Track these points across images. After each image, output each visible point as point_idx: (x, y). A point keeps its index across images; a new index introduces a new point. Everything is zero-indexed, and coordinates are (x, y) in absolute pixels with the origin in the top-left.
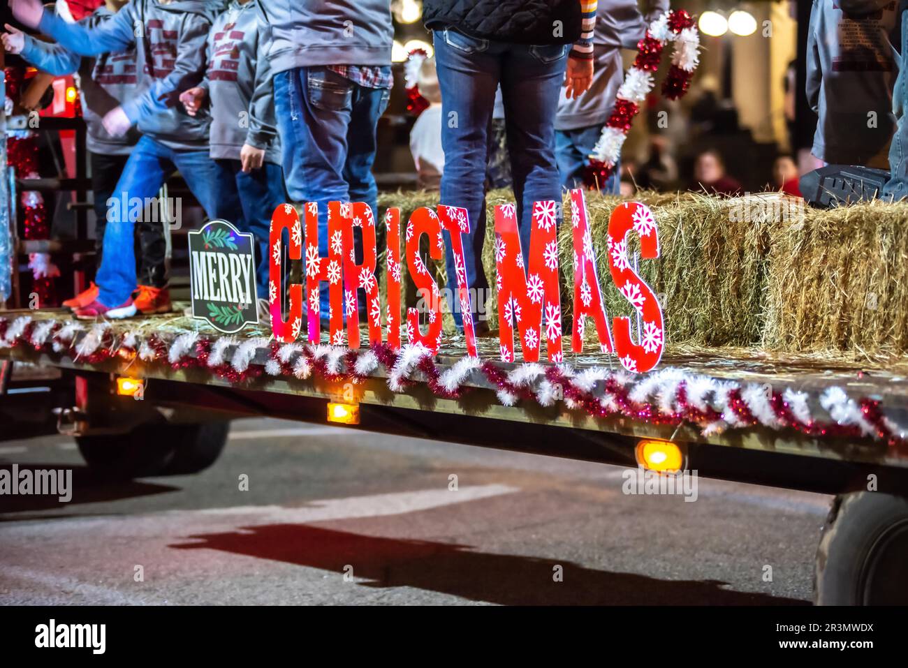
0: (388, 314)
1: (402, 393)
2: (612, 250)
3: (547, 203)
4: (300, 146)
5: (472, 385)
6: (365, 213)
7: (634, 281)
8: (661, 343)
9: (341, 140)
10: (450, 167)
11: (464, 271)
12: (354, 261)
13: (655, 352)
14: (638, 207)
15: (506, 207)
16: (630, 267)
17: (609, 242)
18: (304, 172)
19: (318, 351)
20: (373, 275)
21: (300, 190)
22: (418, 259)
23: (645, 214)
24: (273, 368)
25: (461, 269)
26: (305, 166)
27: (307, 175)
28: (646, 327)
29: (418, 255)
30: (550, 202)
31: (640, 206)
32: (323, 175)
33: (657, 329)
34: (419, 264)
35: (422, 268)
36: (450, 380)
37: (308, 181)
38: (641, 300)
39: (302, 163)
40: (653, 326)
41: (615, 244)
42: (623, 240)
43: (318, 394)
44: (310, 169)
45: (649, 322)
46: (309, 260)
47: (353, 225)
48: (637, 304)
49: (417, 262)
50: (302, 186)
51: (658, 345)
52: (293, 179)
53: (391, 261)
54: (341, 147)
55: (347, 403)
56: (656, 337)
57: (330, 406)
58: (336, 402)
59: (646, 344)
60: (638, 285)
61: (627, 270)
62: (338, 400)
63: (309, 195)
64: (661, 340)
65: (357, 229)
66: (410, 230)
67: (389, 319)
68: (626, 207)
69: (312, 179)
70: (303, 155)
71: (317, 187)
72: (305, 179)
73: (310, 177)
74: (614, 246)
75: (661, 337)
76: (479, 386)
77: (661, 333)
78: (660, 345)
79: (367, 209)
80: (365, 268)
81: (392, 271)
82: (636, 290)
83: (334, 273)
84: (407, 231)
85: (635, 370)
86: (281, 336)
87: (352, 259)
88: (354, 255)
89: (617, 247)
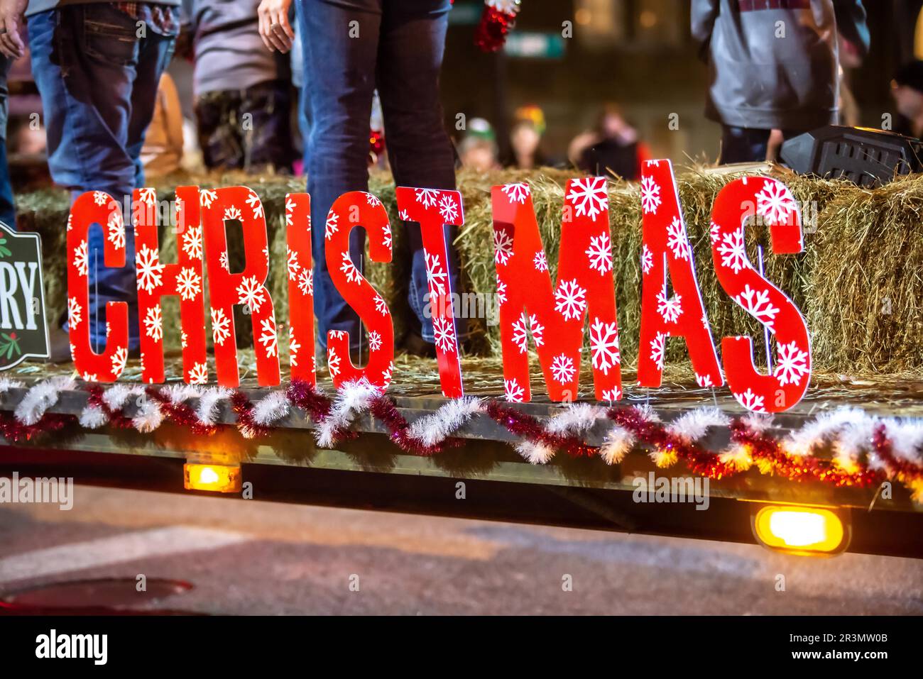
0: (292, 340)
1: (333, 449)
2: (719, 244)
3: (591, 182)
4: (73, 112)
5: (470, 436)
6: (247, 201)
7: (758, 286)
8: (807, 371)
9: (125, 105)
10: (328, 136)
11: (445, 278)
12: (227, 267)
13: (797, 384)
14: (766, 182)
15: (513, 188)
16: (750, 267)
17: (714, 233)
18: (77, 148)
19: (177, 394)
20: (263, 286)
21: (72, 172)
22: (348, 263)
23: (778, 193)
24: (92, 417)
25: (441, 275)
26: (79, 140)
27: (81, 152)
28: (781, 350)
29: (347, 257)
30: (598, 179)
31: (770, 181)
32: (104, 153)
33: (800, 352)
34: (349, 270)
35: (354, 275)
36: (430, 431)
37: (83, 160)
38: (771, 312)
39: (75, 136)
40: (792, 348)
41: (725, 235)
42: (738, 230)
43: (170, 451)
44: (85, 145)
45: (786, 341)
46: (140, 267)
47: (226, 219)
48: (766, 318)
49: (345, 267)
50: (75, 166)
51: (802, 374)
52: (61, 158)
53: (296, 266)
54: (123, 111)
55: (219, 464)
56: (799, 363)
57: (188, 467)
58: (198, 463)
59: (781, 372)
60: (766, 292)
61: (745, 272)
62: (201, 460)
63: (85, 178)
64: (808, 367)
65: (233, 224)
66: (332, 223)
67: (294, 347)
68: (745, 182)
69: (90, 157)
70: (76, 126)
71: (97, 169)
72: (80, 157)
73: (85, 155)
74: (722, 238)
75: (807, 363)
76: (481, 437)
77: (807, 358)
78: (806, 375)
79: (250, 196)
80: (249, 276)
81: (298, 281)
82: (763, 298)
83: (189, 285)
84: (327, 224)
85: (763, 409)
86: (91, 373)
87: (223, 265)
88: (227, 260)
89: (728, 239)
